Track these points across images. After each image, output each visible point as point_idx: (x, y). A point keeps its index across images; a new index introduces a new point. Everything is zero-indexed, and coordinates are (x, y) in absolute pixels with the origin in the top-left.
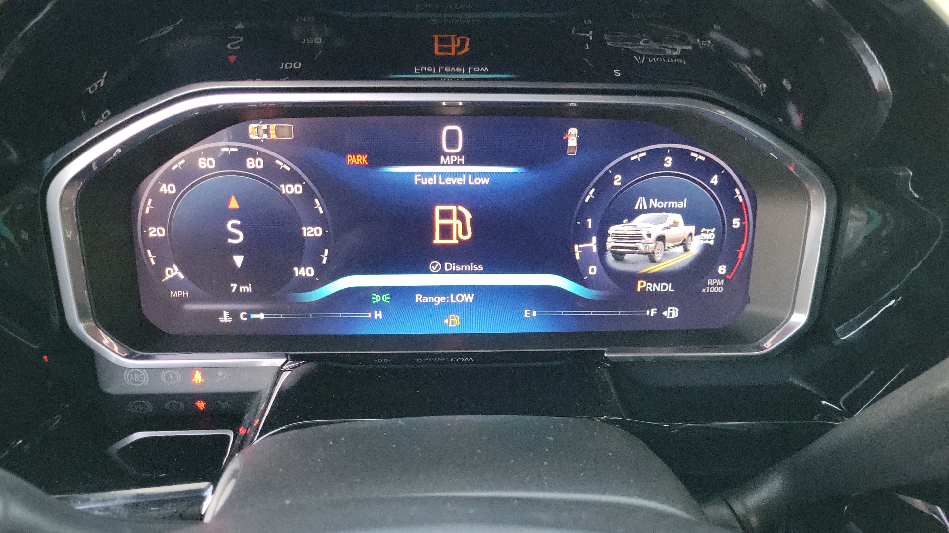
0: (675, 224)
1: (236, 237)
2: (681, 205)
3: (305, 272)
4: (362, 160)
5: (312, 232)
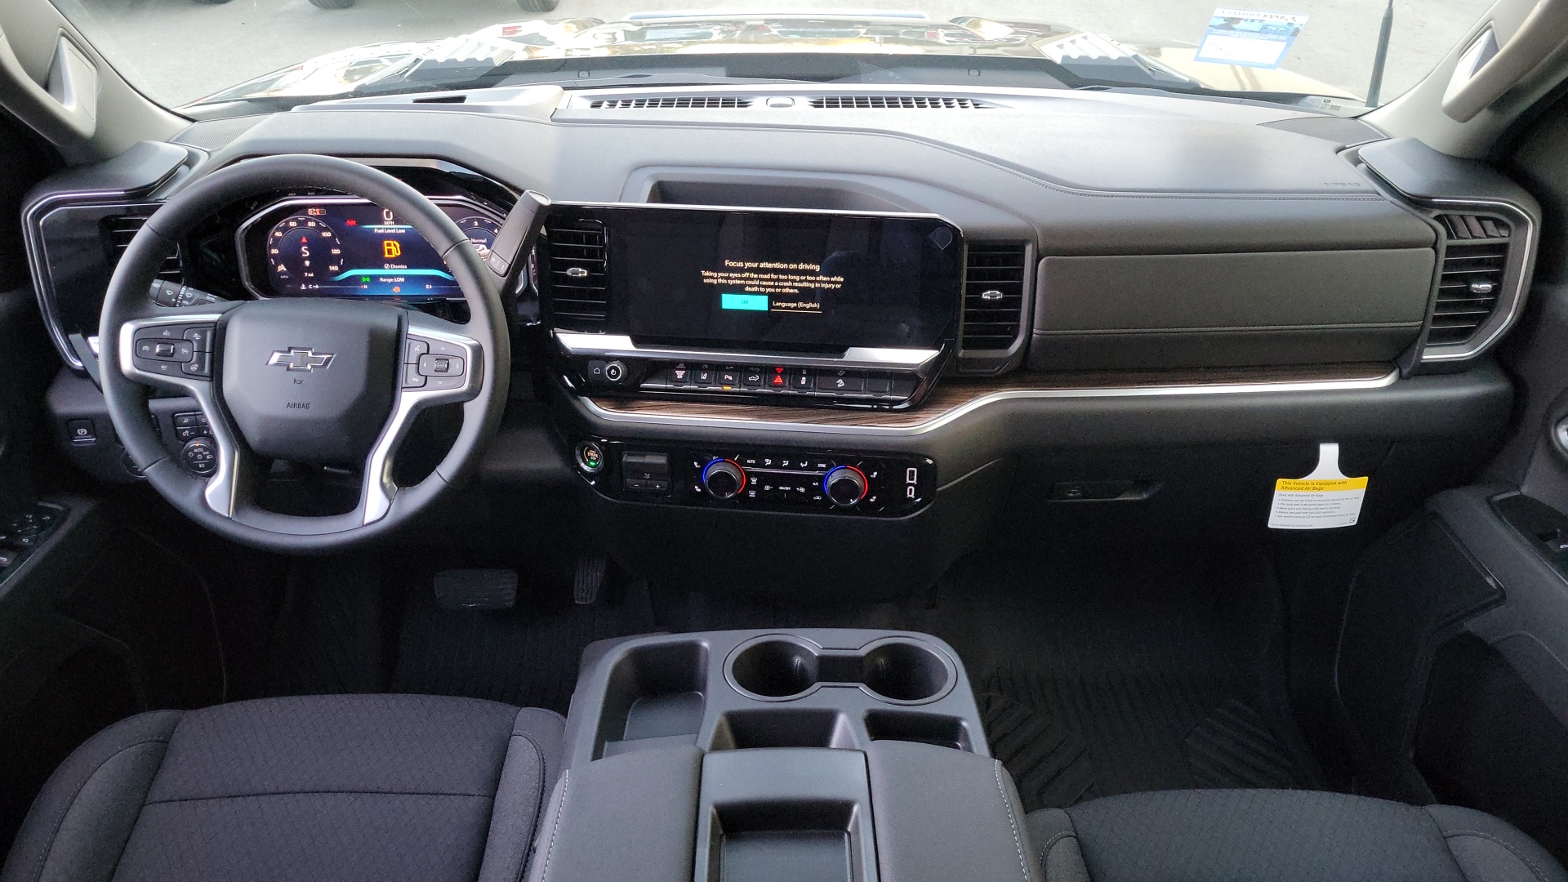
0: (485, 249)
1: (306, 253)
2: (485, 241)
3: (334, 268)
4: (354, 223)
5: (336, 251)
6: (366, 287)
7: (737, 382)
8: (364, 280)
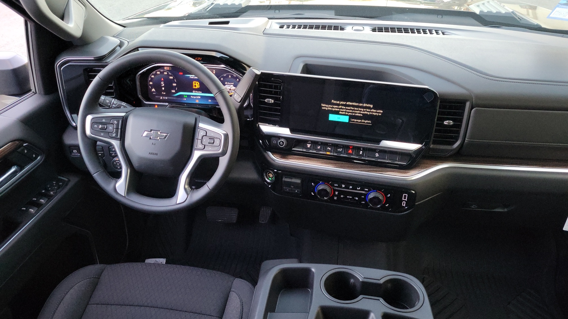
0: (232, 87)
1: (163, 85)
2: (233, 84)
3: (174, 91)
4: (182, 73)
5: (174, 85)
6: (185, 99)
7: (333, 150)
8: (185, 96)
